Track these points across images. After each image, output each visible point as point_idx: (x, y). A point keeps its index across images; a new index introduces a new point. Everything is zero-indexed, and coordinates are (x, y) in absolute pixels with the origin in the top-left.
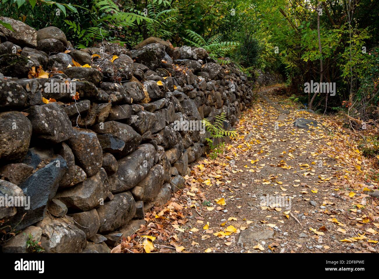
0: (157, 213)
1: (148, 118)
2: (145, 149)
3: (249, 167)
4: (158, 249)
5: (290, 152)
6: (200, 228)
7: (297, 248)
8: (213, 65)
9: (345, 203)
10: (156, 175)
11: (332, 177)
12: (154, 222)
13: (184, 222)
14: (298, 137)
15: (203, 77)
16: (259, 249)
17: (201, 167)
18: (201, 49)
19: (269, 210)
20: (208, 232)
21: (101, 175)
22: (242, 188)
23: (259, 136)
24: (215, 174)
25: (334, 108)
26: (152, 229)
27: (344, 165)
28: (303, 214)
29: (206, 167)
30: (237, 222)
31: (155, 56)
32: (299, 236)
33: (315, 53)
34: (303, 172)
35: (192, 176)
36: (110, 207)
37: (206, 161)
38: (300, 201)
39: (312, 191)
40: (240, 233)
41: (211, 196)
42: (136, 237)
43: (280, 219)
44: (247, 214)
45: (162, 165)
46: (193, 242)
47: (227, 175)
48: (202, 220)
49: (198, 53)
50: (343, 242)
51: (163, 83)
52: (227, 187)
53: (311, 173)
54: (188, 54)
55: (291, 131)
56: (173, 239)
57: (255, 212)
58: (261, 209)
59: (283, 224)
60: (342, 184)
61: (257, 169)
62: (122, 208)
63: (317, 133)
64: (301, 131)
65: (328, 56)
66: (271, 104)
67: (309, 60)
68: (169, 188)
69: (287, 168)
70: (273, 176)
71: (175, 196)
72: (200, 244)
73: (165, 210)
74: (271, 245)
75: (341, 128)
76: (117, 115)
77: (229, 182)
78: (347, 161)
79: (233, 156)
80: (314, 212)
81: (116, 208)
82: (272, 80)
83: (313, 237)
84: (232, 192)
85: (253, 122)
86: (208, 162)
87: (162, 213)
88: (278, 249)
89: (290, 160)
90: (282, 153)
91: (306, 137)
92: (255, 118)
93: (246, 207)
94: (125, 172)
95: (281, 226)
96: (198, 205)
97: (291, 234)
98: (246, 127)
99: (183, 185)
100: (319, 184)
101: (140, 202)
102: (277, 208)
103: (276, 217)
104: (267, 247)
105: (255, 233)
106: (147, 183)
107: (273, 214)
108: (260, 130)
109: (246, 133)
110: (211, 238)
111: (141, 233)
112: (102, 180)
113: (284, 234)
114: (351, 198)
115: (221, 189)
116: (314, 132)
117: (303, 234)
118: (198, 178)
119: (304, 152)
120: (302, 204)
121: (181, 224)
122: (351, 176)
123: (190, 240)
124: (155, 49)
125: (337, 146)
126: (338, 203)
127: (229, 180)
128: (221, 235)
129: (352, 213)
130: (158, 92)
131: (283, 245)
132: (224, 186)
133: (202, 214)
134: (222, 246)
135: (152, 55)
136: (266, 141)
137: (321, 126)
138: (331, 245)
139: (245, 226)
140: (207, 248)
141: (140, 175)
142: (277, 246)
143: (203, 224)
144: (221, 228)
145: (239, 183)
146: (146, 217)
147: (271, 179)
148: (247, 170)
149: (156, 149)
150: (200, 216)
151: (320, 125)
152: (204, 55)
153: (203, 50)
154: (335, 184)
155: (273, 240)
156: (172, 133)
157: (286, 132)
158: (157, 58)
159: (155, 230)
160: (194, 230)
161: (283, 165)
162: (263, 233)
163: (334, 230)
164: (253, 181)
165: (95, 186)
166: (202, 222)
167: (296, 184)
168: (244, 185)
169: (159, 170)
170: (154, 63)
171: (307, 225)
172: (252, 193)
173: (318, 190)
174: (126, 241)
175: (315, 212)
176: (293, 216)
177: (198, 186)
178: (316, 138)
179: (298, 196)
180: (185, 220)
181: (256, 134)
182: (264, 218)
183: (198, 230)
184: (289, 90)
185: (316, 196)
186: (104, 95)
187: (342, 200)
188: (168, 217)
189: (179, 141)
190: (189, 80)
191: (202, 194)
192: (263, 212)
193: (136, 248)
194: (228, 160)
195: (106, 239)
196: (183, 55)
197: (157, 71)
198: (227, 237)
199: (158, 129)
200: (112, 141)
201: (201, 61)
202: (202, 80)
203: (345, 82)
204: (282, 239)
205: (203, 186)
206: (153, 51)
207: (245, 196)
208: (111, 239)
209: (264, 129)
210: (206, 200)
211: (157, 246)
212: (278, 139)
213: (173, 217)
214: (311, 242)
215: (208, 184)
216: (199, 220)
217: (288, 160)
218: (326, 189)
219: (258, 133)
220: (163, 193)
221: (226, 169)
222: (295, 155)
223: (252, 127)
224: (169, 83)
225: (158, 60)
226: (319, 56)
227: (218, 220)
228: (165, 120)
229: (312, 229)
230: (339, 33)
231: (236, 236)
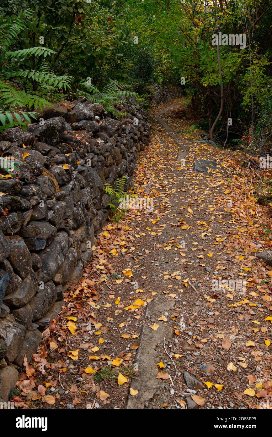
0: (73, 292)
1: (61, 209)
2: (60, 239)
3: (151, 229)
4: (80, 327)
5: (189, 206)
6: (113, 303)
7: (194, 316)
8: (110, 121)
9: (235, 267)
10: (71, 259)
11: (226, 238)
12: (72, 302)
13: (98, 298)
14: (197, 184)
15: (102, 139)
16: (163, 320)
17: (106, 234)
18: (98, 105)
19: (171, 279)
20: (120, 306)
21: (31, 276)
22: (146, 255)
23: (158, 186)
24: (120, 240)
25: (234, 140)
26: (72, 309)
27: (238, 220)
28: (199, 282)
29: (110, 234)
30: (143, 294)
31: (56, 131)
32: (195, 304)
33: (214, 76)
34: (200, 233)
35: (98, 246)
36: (39, 299)
37: (110, 227)
38: (197, 268)
39: (208, 255)
40: (147, 306)
41: (118, 267)
42: (60, 319)
43: (180, 289)
44: (152, 285)
45: (74, 248)
46: (108, 318)
47: (131, 241)
48: (113, 294)
49: (94, 109)
50: (230, 307)
51: (68, 166)
52: (132, 256)
53: (207, 234)
54: (85, 114)
55: (191, 176)
56: (91, 317)
57: (158, 282)
58: (163, 278)
59: (182, 293)
60: (234, 245)
61: (159, 231)
62: (47, 297)
63: (216, 178)
64: (201, 176)
65: (228, 81)
66: (170, 134)
67: (208, 85)
68: (81, 266)
69: (186, 228)
70: (174, 239)
71: (87, 271)
72: (114, 319)
73: (80, 288)
74: (172, 316)
75: (240, 169)
76: (37, 215)
77: (133, 249)
78: (241, 215)
79: (135, 216)
80: (208, 279)
81: (43, 298)
82: (170, 95)
83: (207, 305)
84: (137, 260)
85: (152, 165)
86: (112, 227)
87: (77, 292)
88: (178, 318)
89: (189, 217)
90: (182, 209)
91: (205, 184)
92: (154, 159)
93: (150, 277)
94: (47, 265)
95: (180, 296)
96: (108, 279)
97: (189, 302)
98: (145, 175)
99: (93, 258)
100: (214, 246)
101: (59, 286)
102: (177, 276)
103: (176, 285)
104: (169, 318)
105: (159, 305)
106: (63, 268)
107: (174, 283)
108: (160, 176)
109: (145, 183)
110: (123, 313)
111: (63, 314)
112: (32, 279)
113: (183, 304)
114: (240, 261)
115: (127, 258)
116: (213, 177)
117: (199, 302)
118: (104, 247)
119: (202, 206)
120: (199, 271)
121: (95, 300)
122: (243, 235)
123: (105, 316)
124: (56, 124)
125: (234, 194)
126: (229, 267)
127: (133, 246)
128: (131, 309)
129: (240, 277)
130: (66, 177)
131: (182, 315)
132: (129, 254)
133: (112, 288)
134: (132, 319)
135: (53, 130)
136: (166, 191)
137: (221, 168)
138: (220, 311)
139: (151, 298)
140: (120, 323)
141: (59, 265)
142: (177, 316)
143: (114, 299)
144: (130, 301)
145: (143, 250)
146: (65, 298)
147: (172, 243)
148: (149, 233)
149: (69, 235)
150: (111, 290)
151: (219, 166)
152: (100, 111)
153: (99, 106)
154: (228, 245)
155: (174, 310)
156: (80, 213)
157: (185, 178)
158: (58, 133)
159: (74, 310)
160: (108, 305)
161: (182, 224)
162: (166, 304)
163: (224, 296)
164: (156, 246)
165: (28, 286)
166: (113, 296)
167: (194, 248)
168: (147, 251)
169: (72, 254)
170: (56, 139)
171: (202, 292)
172: (155, 260)
173: (213, 253)
174: (53, 324)
175: (210, 278)
176: (191, 285)
177: (106, 257)
178: (215, 185)
179: (195, 262)
180: (99, 296)
181: (156, 183)
182: (166, 288)
183: (111, 305)
184: (189, 112)
185: (211, 261)
186: (26, 204)
187: (233, 263)
188: (83, 295)
189: (86, 216)
190: (89, 148)
191: (110, 266)
192: (165, 282)
193: (62, 330)
194: (131, 221)
195: (38, 326)
196: (80, 116)
197: (60, 147)
198: (136, 310)
199: (69, 215)
200: (37, 243)
201: (98, 117)
202: (101, 143)
203: (246, 110)
204: (181, 308)
205: (110, 256)
206: (54, 127)
207: (149, 265)
208: (42, 325)
209: (164, 175)
210: (114, 272)
211: (79, 325)
212: (177, 189)
213: (88, 295)
214: (205, 310)
215: (114, 254)
216: (110, 294)
217: (187, 217)
218: (220, 252)
219: (158, 181)
220: (76, 273)
221: (129, 234)
222: (193, 210)
223: (151, 174)
224: (72, 160)
225: (60, 135)
226: (219, 81)
227: (127, 293)
228: (73, 202)
229: (206, 297)
230: (239, 57)
231: (144, 308)
